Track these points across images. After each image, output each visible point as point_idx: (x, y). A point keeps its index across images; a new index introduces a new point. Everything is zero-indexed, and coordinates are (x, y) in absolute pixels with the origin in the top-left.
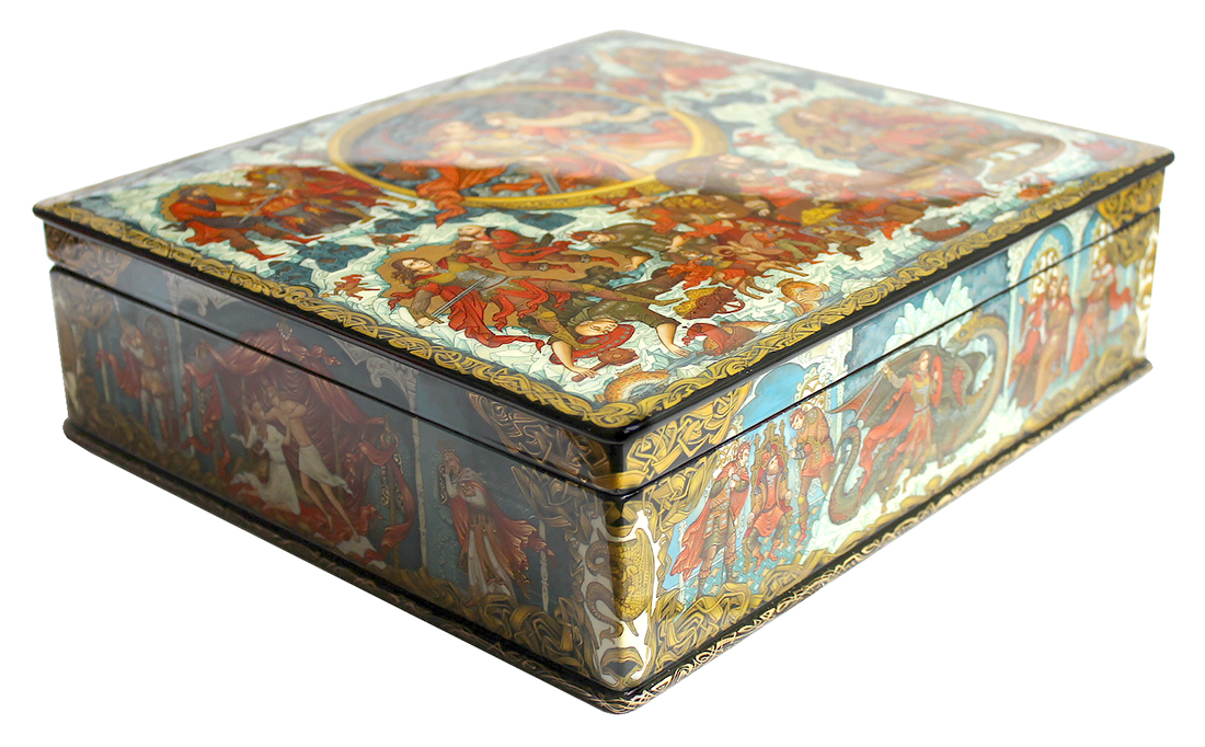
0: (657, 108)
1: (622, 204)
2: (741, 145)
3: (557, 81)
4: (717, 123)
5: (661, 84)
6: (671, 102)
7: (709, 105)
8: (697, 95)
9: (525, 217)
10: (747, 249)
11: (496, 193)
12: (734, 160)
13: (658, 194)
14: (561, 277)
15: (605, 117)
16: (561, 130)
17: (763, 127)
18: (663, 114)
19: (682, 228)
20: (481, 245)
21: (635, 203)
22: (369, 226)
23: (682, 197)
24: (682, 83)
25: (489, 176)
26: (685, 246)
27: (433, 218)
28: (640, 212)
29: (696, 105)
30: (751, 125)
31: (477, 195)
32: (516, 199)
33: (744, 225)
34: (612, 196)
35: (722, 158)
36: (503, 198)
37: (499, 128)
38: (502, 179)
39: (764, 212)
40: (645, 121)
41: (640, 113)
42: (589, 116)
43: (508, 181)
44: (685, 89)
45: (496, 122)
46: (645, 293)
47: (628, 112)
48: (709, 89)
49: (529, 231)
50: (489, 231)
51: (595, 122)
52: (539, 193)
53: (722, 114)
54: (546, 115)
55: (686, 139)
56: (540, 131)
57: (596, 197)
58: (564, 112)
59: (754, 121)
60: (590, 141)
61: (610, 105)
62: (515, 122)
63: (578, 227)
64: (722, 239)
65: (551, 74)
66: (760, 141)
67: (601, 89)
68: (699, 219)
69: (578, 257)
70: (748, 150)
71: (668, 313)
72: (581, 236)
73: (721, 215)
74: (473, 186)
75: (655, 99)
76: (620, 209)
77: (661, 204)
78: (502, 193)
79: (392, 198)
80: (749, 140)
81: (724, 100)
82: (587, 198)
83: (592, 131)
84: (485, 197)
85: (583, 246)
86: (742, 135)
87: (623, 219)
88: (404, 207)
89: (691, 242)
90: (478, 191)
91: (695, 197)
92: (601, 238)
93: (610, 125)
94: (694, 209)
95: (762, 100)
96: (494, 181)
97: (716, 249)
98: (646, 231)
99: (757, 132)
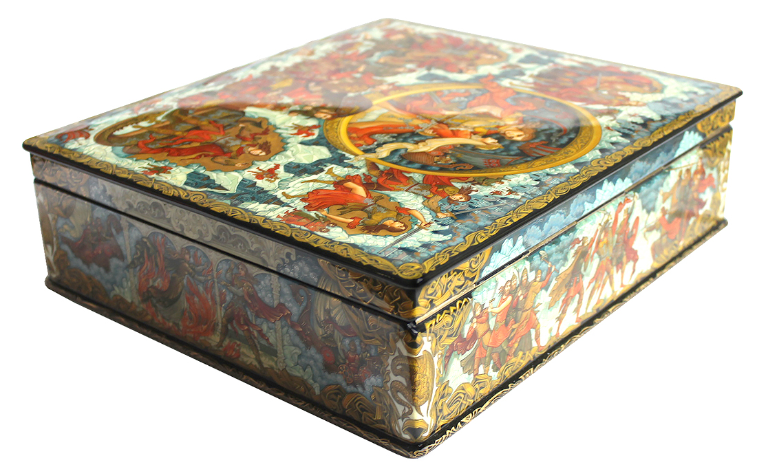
0: (371, 156)
1: (391, 87)
2: (315, 127)
3: (458, 185)
4: (328, 145)
5: (368, 185)
6: (359, 163)
7: (331, 161)
8: (340, 171)
9: (445, 79)
10: (326, 67)
11: (467, 91)
12: (322, 115)
13: (370, 93)
14: (417, 53)
15: (410, 147)
16: (441, 136)
17: (294, 142)
18: (366, 151)
19: (358, 75)
20: (462, 65)
21: (384, 87)
22: (528, 73)
23: (357, 91)
24: (350, 184)
25: (476, 101)
26: (357, 67)
27: (496, 77)
28: (381, 83)
29: (340, 160)
30: (302, 143)
31: (478, 90)
32: (454, 88)
33: (325, 78)
34: (398, 91)
35: (329, 116)
36: (462, 88)
37: (485, 136)
38: (466, 100)
39: (312, 85)
40: (380, 145)
41: (384, 152)
42: (422, 148)
43: (462, 99)
44: (349, 178)
45: (490, 140)
46: (376, 49)
47: (394, 152)
48: (328, 178)
49: (440, 72)
50: (461, 71)
51: (417, 143)
52: (441, 91)
53: (323, 153)
54: (454, 147)
55: (351, 130)
56: (455, 134)
57: (407, 90)
58: (443, 152)
59: (300, 146)
60: (418, 127)
61: (408, 159)
62: (475, 141)
63: (415, 75)
64: (337, 72)
65: (466, 192)
66: (301, 130)
67: (418, 176)
68: (349, 80)
69: (410, 61)
70: (311, 122)
71: (367, 43)
72: (411, 71)
73: (336, 82)
74: (482, 95)
75: (372, 166)
76: (392, 84)
77: (369, 87)
78: (463, 91)
79: (526, 87)
80: (307, 131)
81: (317, 167)
82: (412, 90)
83: (418, 135)
84: (473, 89)
85: (410, 66)
86: (313, 134)
87: (390, 79)
88: (515, 82)
89: (354, 69)
90: (477, 92)
91: (350, 92)
92: (401, 70)
93: (405, 140)
94: (350, 85)
95: (288, 168)
96: (471, 98)
97: (342, 66)
98: (378, 74)
99: (301, 138)
